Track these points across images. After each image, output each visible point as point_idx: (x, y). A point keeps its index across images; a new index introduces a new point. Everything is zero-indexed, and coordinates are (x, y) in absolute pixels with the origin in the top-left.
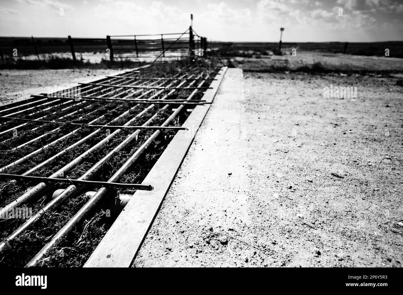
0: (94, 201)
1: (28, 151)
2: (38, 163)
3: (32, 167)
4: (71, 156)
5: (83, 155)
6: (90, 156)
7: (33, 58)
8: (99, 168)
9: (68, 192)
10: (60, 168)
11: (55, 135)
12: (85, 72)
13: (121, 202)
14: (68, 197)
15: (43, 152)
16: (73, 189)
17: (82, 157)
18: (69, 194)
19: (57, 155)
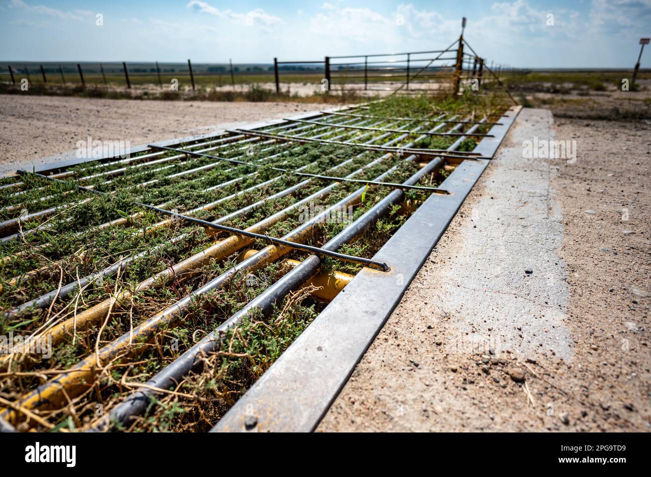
0: (300, 271)
1: (219, 195)
2: (230, 211)
3: (223, 215)
4: (271, 209)
5: (287, 210)
6: (296, 212)
7: (227, 88)
8: (308, 230)
9: (266, 253)
10: (256, 222)
11: (252, 181)
12: (291, 105)
13: (337, 282)
14: (266, 260)
15: (236, 199)
16: (272, 251)
17: (285, 212)
18: (267, 256)
19: (254, 205)
